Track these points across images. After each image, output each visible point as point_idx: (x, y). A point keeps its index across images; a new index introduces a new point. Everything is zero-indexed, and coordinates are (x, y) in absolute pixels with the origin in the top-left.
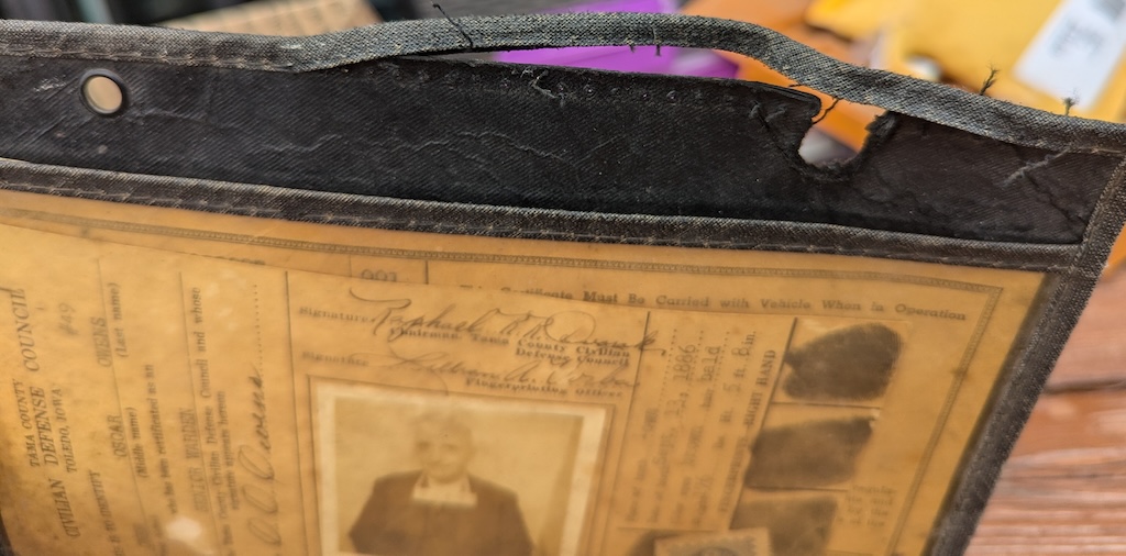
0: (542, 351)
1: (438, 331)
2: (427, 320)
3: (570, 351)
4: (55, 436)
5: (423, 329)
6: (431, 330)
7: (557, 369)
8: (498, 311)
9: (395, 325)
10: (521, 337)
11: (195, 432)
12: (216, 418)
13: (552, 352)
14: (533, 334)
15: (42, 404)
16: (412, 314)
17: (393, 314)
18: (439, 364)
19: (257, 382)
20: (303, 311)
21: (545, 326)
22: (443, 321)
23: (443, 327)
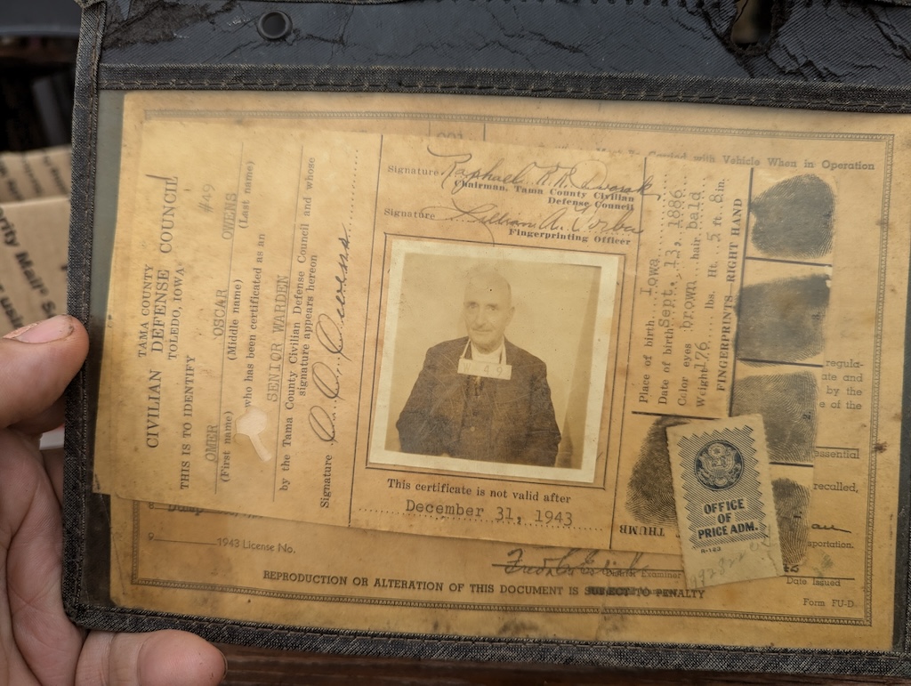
0: (569, 198)
1: (490, 183)
2: (482, 173)
3: (589, 197)
4: (166, 319)
5: (480, 181)
6: (486, 182)
7: (580, 215)
8: (535, 163)
9: (459, 177)
10: (552, 185)
11: (286, 300)
12: (306, 284)
13: (576, 198)
14: (561, 181)
15: (165, 287)
16: (472, 166)
17: (459, 166)
18: (489, 215)
19: (346, 243)
20: (390, 169)
21: (571, 174)
22: (495, 173)
23: (493, 179)
